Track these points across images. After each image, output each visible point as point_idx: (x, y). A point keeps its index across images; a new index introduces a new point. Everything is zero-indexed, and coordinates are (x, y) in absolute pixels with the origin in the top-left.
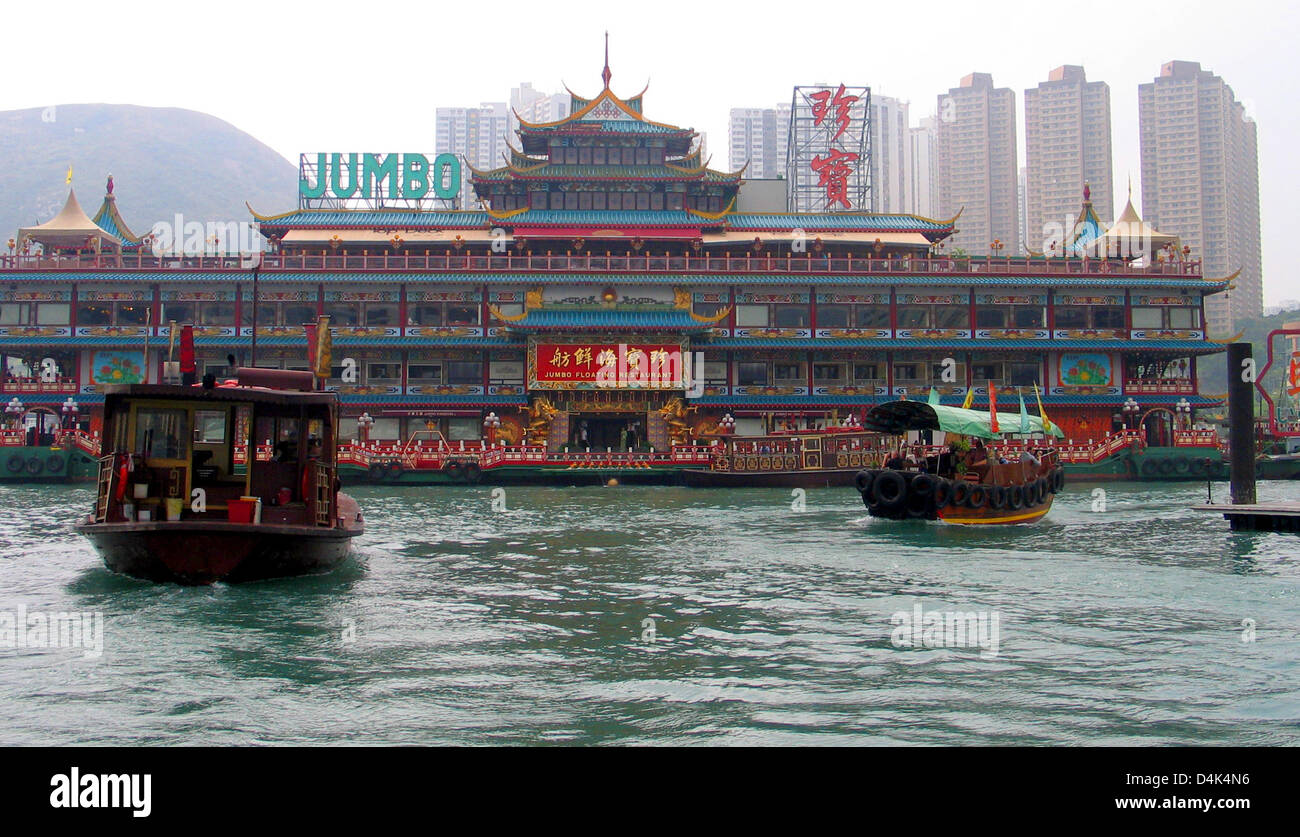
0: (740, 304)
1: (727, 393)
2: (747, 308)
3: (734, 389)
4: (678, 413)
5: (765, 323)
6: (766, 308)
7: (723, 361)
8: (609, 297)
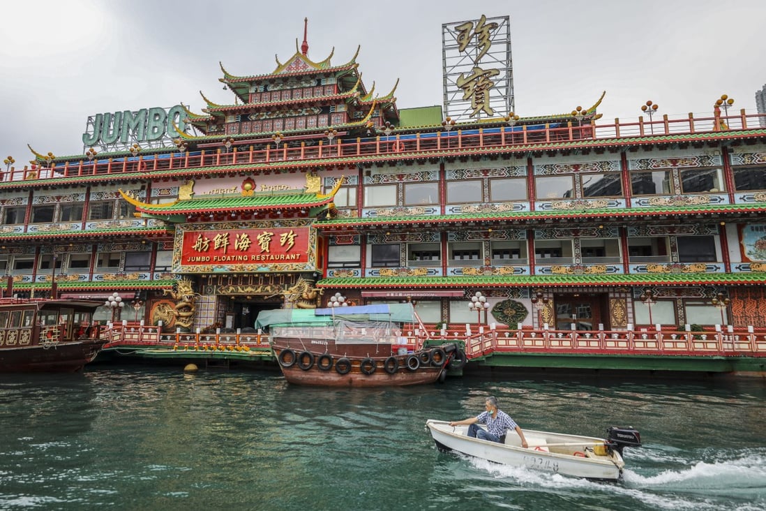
0: (368, 185)
1: (360, 275)
2: (375, 188)
3: (367, 271)
4: (304, 295)
5: (394, 203)
6: (394, 188)
7: (356, 244)
8: (248, 185)
